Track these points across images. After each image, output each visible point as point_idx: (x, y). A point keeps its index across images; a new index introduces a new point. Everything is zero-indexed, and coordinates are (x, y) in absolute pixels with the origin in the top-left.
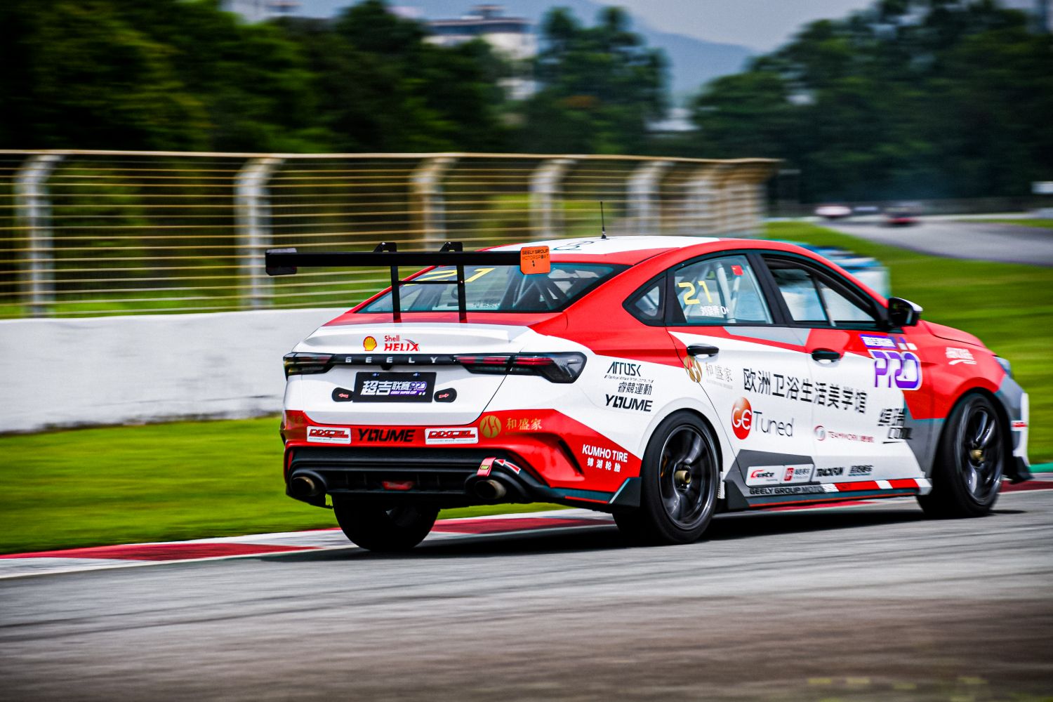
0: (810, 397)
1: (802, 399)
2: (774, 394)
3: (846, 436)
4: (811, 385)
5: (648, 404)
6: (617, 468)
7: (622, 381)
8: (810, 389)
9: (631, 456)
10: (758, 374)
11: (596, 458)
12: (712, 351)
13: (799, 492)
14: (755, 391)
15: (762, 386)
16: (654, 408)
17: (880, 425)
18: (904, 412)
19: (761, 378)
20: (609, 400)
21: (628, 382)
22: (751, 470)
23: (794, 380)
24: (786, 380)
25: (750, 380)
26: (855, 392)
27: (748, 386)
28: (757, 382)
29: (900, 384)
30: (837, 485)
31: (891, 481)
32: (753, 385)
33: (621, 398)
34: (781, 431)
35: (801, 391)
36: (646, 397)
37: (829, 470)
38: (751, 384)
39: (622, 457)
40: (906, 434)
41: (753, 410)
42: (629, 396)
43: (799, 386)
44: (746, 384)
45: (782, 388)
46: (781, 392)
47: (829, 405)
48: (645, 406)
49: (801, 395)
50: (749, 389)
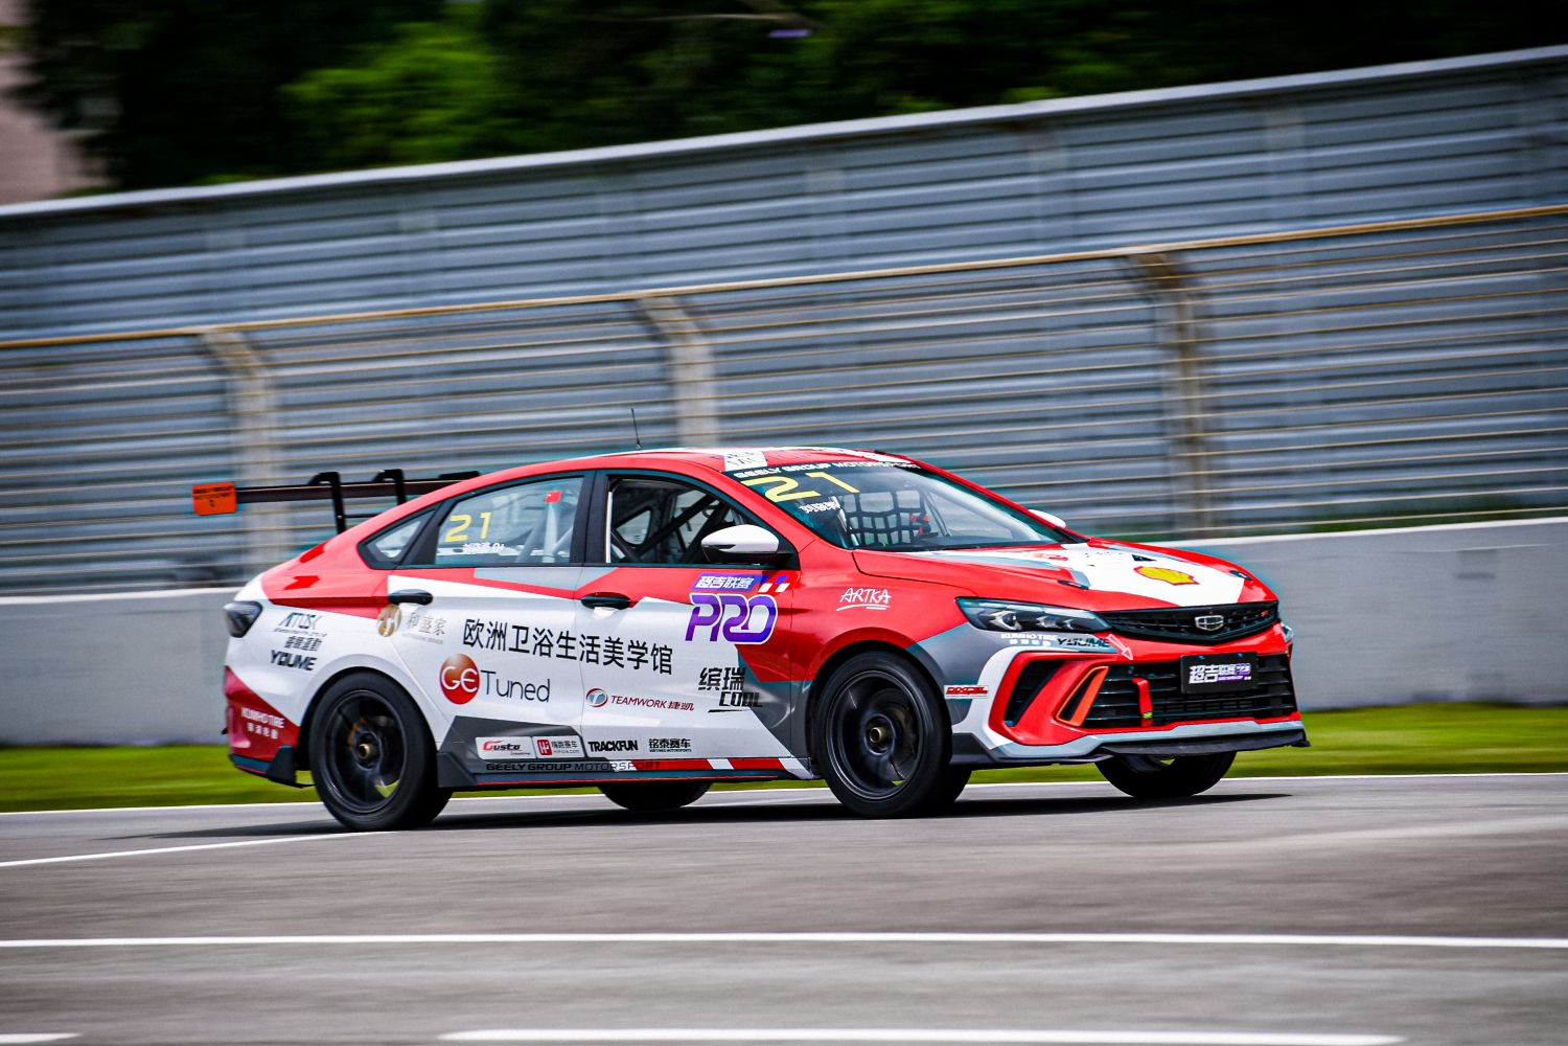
0: (571, 653)
1: (558, 656)
2: (511, 649)
3: (643, 702)
4: (574, 639)
5: (312, 662)
6: (274, 735)
7: (292, 635)
8: (571, 643)
9: (287, 722)
10: (487, 626)
11: (256, 723)
12: (424, 599)
13: (567, 769)
14: (482, 646)
15: (492, 640)
16: (317, 667)
17: (700, 689)
18: (741, 671)
19: (492, 630)
20: (275, 656)
21: (297, 636)
22: (480, 741)
23: (546, 633)
24: (532, 632)
25: (474, 633)
26: (650, 648)
27: (469, 640)
28: (484, 636)
29: (730, 637)
30: (635, 762)
31: (731, 760)
32: (477, 637)
33: (286, 655)
34: (529, 695)
35: (556, 645)
36: (311, 654)
37: (612, 743)
38: (474, 638)
39: (278, 722)
40: (750, 700)
41: (479, 669)
42: (294, 652)
43: (553, 640)
44: (466, 638)
45: (524, 642)
46: (521, 646)
47: (605, 664)
48: (306, 664)
49: (556, 650)
50: (472, 644)
